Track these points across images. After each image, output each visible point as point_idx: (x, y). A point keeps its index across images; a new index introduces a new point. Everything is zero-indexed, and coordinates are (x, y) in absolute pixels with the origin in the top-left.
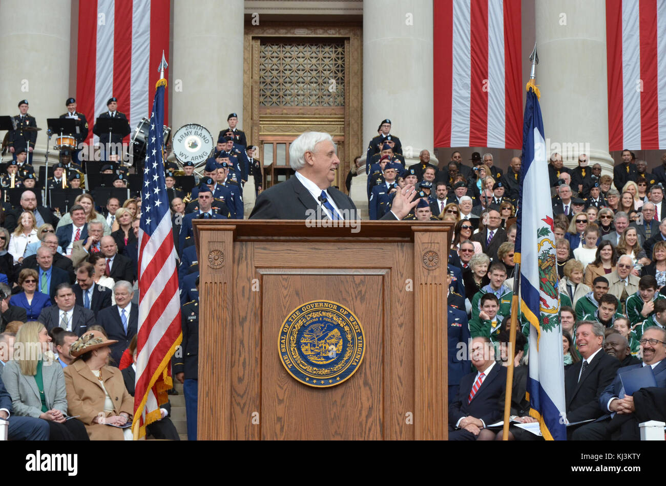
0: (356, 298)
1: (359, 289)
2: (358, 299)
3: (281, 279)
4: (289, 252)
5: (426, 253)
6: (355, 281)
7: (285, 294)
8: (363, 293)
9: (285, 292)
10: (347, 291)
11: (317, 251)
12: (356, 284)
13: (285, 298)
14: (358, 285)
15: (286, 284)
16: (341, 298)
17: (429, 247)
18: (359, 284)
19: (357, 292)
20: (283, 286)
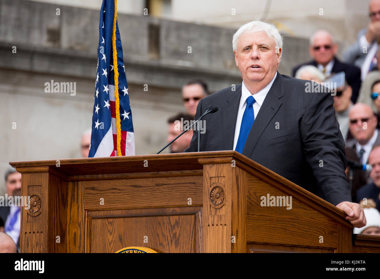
0: (171, 242)
1: (174, 232)
2: (173, 243)
3: (107, 223)
4: (114, 191)
5: (213, 190)
6: (170, 223)
7: (110, 240)
8: (177, 235)
9: (110, 238)
10: (163, 234)
11: (138, 189)
12: (171, 226)
13: (110, 244)
14: (173, 228)
15: (111, 228)
16: (158, 243)
17: (217, 181)
18: (174, 225)
19: (172, 236)
20: (109, 231)
